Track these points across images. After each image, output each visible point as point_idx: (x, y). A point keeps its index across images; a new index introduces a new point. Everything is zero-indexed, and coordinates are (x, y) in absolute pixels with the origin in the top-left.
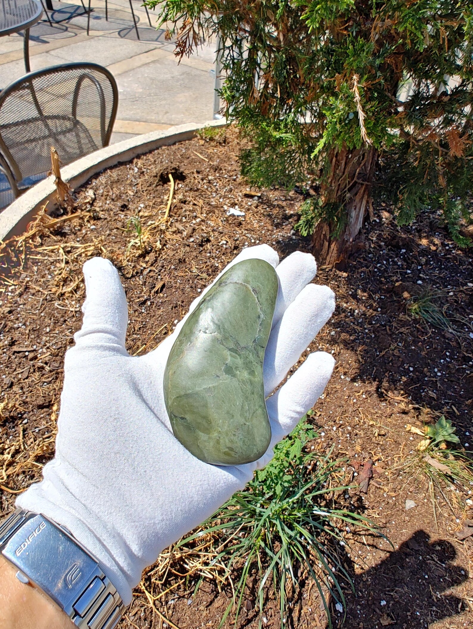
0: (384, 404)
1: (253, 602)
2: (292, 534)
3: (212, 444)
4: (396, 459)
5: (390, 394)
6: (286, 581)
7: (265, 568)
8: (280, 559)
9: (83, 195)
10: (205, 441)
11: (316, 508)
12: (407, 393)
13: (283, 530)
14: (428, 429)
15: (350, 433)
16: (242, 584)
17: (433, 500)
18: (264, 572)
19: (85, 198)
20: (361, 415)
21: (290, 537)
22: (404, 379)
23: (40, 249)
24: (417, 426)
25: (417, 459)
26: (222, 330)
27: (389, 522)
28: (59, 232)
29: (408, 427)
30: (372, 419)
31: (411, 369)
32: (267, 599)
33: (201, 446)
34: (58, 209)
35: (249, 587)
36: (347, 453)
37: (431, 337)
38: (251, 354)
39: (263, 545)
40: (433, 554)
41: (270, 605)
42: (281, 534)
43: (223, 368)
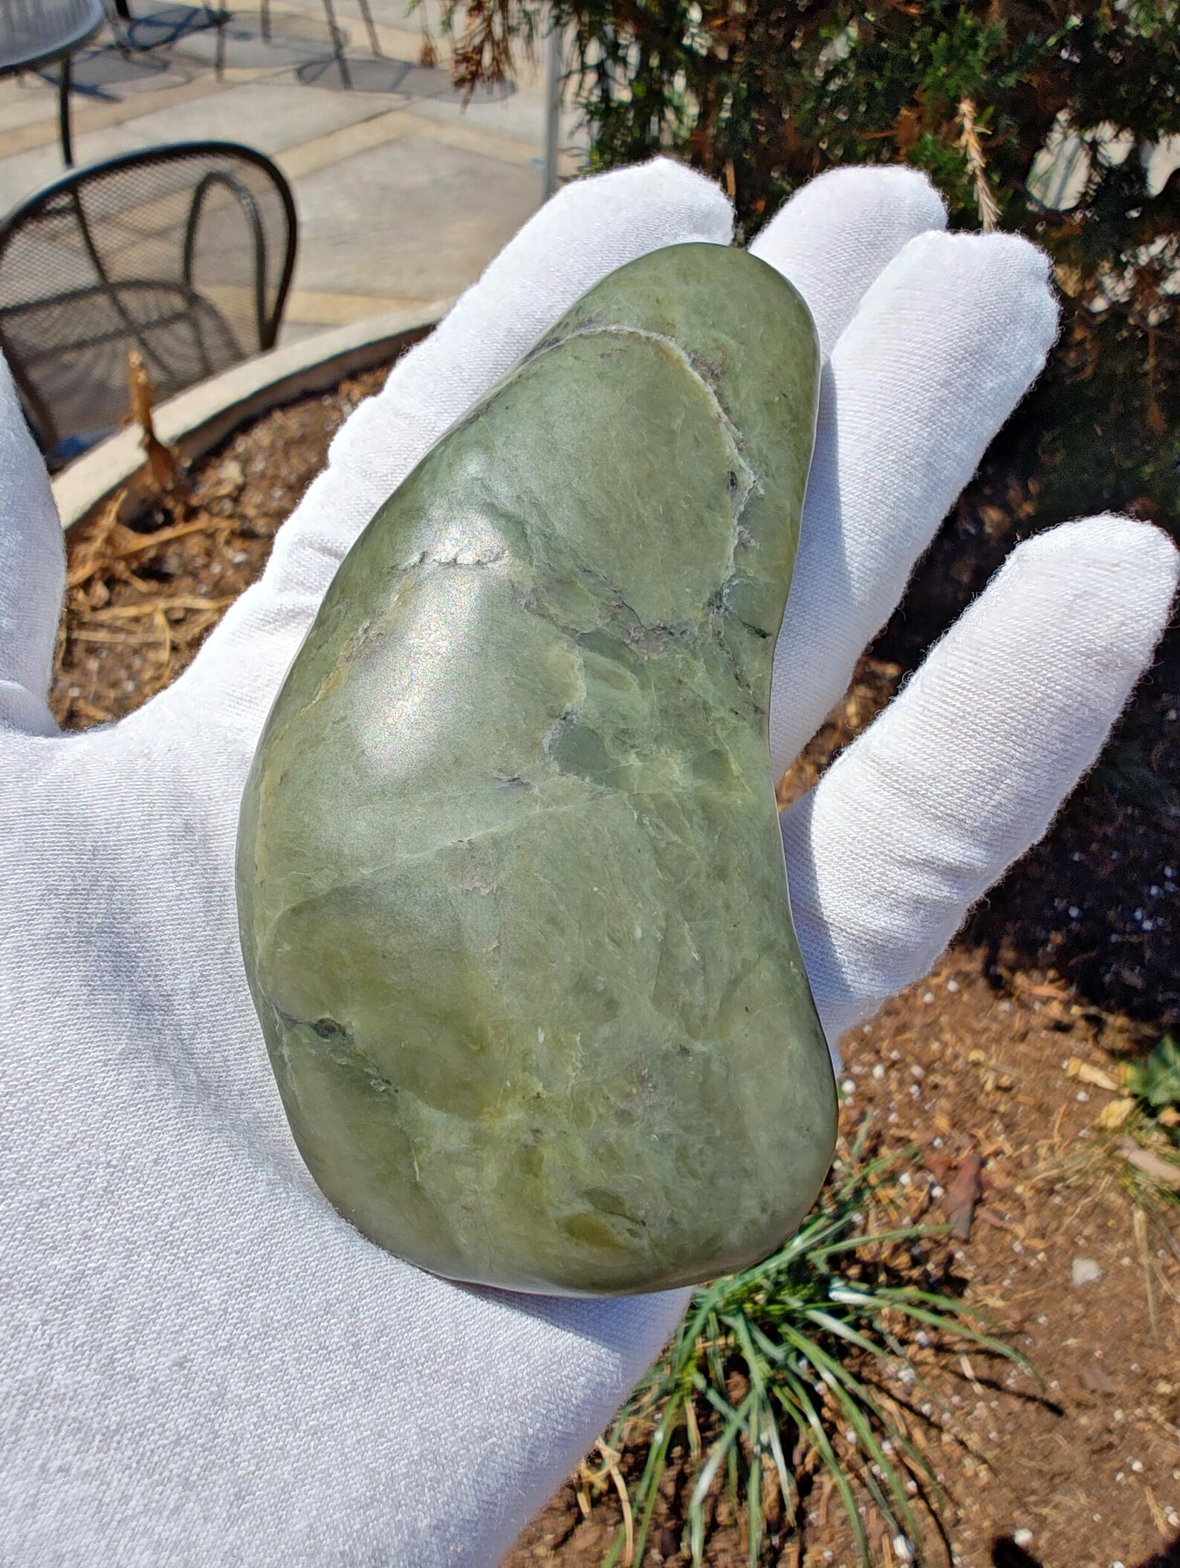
0: (1005, 1006)
1: (677, 1535)
2: (777, 1353)
3: (492, 1172)
4: (1043, 1151)
5: (1020, 979)
6: (761, 1478)
7: (706, 1443)
8: (747, 1419)
9: (211, 475)
10: (452, 1158)
11: (837, 1283)
12: (1066, 976)
13: (753, 1341)
14: (1129, 1072)
15: (919, 1083)
16: (649, 1487)
17: (1145, 1260)
18: (704, 1454)
19: (219, 483)
20: (947, 1036)
21: (772, 1363)
22: (1057, 938)
23: (104, 616)
24: (1095, 1064)
25: (1098, 1152)
26: (537, 542)
27: (1029, 1318)
28: (154, 571)
29: (1072, 1066)
30: (977, 1046)
31: (1074, 912)
32: (712, 1527)
33: (431, 1186)
34: (149, 514)
35: (665, 1496)
36: (913, 1135)
37: (1121, 828)
38: (700, 665)
39: (700, 1382)
40: (1151, 1403)
41: (720, 1542)
42: (748, 1354)
43: (547, 738)
